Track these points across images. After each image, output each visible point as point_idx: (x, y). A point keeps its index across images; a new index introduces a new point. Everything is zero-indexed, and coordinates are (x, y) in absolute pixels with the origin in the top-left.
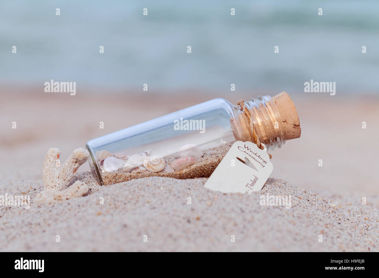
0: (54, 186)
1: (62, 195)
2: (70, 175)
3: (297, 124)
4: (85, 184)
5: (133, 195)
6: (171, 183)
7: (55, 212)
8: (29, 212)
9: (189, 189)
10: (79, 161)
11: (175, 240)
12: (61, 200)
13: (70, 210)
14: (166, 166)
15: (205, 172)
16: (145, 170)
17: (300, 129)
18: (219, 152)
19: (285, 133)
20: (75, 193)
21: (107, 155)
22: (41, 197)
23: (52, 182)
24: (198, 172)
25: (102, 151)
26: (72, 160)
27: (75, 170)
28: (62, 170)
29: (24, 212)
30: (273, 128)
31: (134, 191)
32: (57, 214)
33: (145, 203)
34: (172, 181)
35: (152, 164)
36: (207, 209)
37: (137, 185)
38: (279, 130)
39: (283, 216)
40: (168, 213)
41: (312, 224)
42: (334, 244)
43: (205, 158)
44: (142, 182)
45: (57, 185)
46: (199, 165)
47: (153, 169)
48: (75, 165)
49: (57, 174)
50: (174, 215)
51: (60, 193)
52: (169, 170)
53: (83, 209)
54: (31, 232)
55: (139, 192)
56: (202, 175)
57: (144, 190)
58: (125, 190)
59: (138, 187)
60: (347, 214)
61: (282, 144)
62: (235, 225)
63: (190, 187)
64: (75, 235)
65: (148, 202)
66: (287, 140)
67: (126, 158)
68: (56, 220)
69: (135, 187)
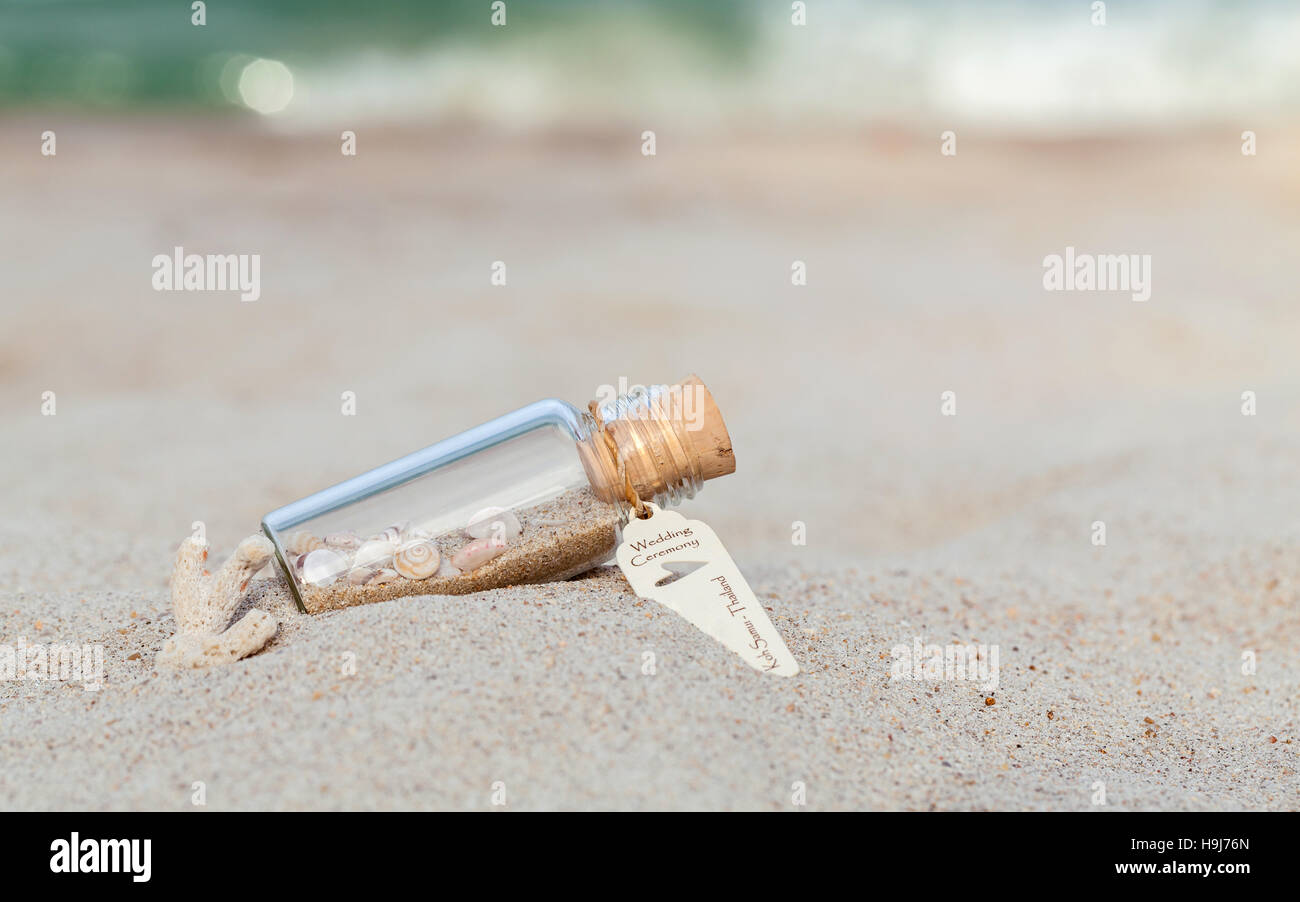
0: (199, 623)
1: (220, 643)
2: (235, 597)
3: (726, 448)
4: (268, 613)
5: (383, 646)
6: (463, 612)
7: (218, 692)
8: (157, 693)
9: (503, 625)
10: (254, 565)
11: (487, 753)
12: (220, 654)
13: (251, 688)
14: (441, 563)
15: (528, 569)
16: (396, 574)
17: (734, 457)
18: (557, 521)
19: (700, 471)
20: (250, 637)
21: (309, 542)
22: (174, 648)
23: (196, 613)
24: (513, 571)
25: (297, 533)
26: (237, 564)
27: (245, 584)
28: (216, 587)
29: (144, 691)
30: (672, 460)
31: (386, 637)
32: (223, 699)
33: (410, 664)
34: (462, 606)
35: (411, 562)
36: (547, 676)
37: (389, 622)
38: (686, 463)
39: (707, 679)
40: (466, 691)
41: (768, 693)
42: (816, 734)
43: (527, 536)
44: (400, 614)
45: (208, 621)
46: (514, 557)
47: (414, 574)
48: (243, 574)
49: (205, 596)
50: (479, 695)
51: (215, 640)
52: (450, 573)
53: (279, 684)
54: (175, 742)
55: (397, 637)
56: (523, 576)
57: (406, 633)
58: (365, 636)
59: (392, 627)
60: (840, 649)
61: (696, 489)
62: (609, 710)
63: (505, 622)
64: (277, 752)
65: (417, 663)
66: (705, 480)
67: (351, 544)
68: (224, 713)
69: (386, 627)
